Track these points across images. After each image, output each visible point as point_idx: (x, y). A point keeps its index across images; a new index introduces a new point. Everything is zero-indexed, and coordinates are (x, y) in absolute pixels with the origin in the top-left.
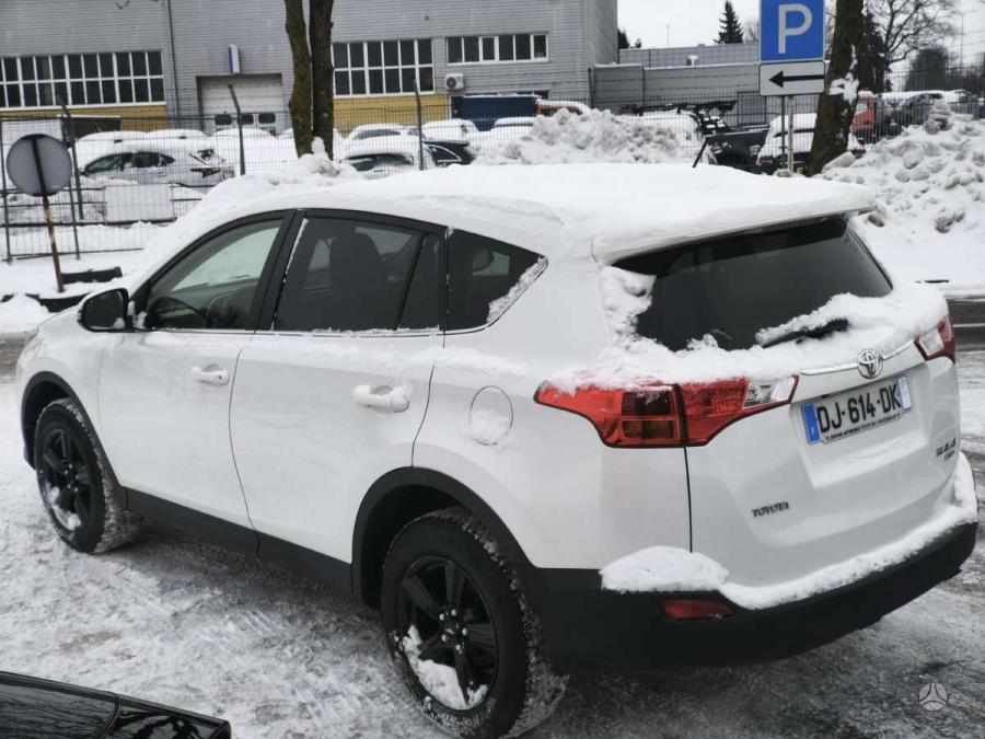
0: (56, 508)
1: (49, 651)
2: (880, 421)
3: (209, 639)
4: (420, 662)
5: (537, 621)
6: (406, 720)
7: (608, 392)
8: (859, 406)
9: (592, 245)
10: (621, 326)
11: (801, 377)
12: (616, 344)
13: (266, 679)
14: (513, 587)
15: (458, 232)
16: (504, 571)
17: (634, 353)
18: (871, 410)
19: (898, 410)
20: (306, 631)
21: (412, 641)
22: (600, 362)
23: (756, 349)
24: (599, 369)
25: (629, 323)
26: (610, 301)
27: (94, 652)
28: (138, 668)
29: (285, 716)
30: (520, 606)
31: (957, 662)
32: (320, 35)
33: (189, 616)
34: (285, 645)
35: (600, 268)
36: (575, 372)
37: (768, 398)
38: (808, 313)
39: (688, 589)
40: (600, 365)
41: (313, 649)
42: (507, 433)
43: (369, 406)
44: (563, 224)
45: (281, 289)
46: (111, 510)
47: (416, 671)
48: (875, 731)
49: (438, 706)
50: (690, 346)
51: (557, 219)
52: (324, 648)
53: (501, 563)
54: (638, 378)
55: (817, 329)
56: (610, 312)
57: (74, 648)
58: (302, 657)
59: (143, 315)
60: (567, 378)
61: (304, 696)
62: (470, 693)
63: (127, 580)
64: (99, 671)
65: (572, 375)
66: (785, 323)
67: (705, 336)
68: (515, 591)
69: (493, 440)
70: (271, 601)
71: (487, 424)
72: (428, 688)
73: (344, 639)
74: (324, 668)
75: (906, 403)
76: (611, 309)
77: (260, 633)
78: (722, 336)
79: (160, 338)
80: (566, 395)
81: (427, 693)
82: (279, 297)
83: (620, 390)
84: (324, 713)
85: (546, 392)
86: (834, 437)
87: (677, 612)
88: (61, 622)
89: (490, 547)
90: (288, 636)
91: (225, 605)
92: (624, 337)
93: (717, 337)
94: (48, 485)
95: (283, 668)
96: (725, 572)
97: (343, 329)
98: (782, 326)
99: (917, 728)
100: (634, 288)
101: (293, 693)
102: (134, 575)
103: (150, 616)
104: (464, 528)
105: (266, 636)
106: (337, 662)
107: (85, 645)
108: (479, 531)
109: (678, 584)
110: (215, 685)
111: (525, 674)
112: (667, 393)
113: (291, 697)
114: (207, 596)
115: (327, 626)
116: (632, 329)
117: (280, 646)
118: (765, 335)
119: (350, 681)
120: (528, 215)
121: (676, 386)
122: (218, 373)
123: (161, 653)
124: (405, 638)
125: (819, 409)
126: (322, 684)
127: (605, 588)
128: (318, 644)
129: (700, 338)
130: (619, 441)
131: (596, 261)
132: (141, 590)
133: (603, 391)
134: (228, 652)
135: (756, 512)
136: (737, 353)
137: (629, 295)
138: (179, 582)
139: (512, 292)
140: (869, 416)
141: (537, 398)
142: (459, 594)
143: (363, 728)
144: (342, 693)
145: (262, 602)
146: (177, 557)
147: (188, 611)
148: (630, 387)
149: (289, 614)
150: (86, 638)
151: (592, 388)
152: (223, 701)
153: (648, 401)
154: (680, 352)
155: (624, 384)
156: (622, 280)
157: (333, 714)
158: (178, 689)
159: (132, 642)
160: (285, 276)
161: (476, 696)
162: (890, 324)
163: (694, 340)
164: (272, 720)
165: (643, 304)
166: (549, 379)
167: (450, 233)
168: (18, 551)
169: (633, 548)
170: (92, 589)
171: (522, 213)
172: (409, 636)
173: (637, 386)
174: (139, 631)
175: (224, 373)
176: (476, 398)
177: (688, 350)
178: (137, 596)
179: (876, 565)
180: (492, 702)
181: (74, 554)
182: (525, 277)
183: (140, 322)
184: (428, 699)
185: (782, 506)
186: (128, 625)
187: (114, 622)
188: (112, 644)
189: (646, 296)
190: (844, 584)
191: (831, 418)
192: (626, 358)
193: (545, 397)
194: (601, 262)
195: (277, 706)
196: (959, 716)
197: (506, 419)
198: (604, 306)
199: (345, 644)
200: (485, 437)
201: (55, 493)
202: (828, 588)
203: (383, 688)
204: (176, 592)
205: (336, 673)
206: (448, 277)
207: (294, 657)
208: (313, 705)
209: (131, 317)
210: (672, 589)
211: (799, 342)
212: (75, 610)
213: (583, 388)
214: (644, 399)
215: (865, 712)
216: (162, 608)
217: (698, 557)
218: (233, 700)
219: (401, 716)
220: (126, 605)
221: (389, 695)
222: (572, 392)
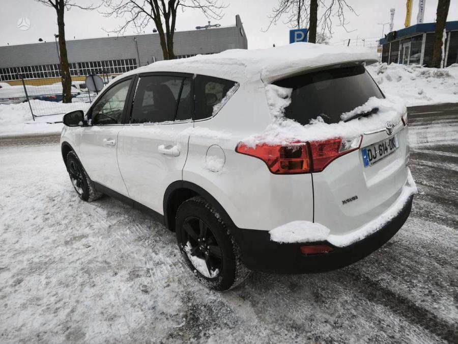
0: (76, 186)
1: (60, 245)
2: (389, 154)
3: (119, 237)
4: (191, 256)
5: (239, 248)
6: (187, 277)
7: (272, 146)
8: (382, 148)
9: (261, 74)
10: (277, 114)
11: (364, 136)
12: (275, 123)
13: (136, 256)
14: (228, 233)
15: (198, 76)
16: (224, 226)
17: (284, 127)
18: (386, 149)
19: (395, 148)
20: (154, 233)
21: (188, 248)
22: (267, 131)
23: (341, 123)
24: (267, 135)
25: (281, 112)
26: (271, 102)
27: (76, 245)
28: (90, 252)
29: (141, 275)
30: (231, 242)
31: (396, 242)
32: (170, 46)
33: (114, 227)
34: (146, 240)
35: (265, 86)
36: (255, 137)
37: (350, 147)
38: (361, 105)
39: (312, 241)
40: (267, 133)
41: (156, 241)
42: (223, 167)
43: (164, 154)
44: (246, 66)
45: (132, 107)
46: (91, 188)
47: (190, 259)
48: (377, 279)
49: (199, 274)
50: (311, 122)
51: (243, 65)
52: (160, 240)
53: (223, 223)
54: (288, 139)
55: (368, 112)
56: (272, 107)
57: (70, 243)
58: (151, 245)
59: (90, 120)
60: (251, 139)
61: (150, 265)
62: (212, 272)
63: (97, 212)
64: (75, 254)
65: (254, 138)
66: (353, 110)
67: (318, 117)
68: (229, 235)
69: (217, 170)
70: (144, 219)
71: (214, 162)
72: (195, 266)
73: (167, 236)
74: (159, 250)
75: (397, 146)
76: (272, 105)
77: (138, 234)
78: (326, 117)
79: (96, 128)
80: (251, 149)
81: (195, 269)
82: (132, 110)
83: (279, 146)
84: (156, 274)
85: (241, 147)
86: (374, 163)
87: (307, 251)
88: (69, 231)
89: (217, 216)
90: (148, 236)
91: (128, 221)
92: (279, 119)
93: (323, 117)
94: (73, 179)
95: (144, 251)
96: (329, 230)
97: (154, 122)
98: (351, 111)
99: (394, 277)
100: (282, 95)
101: (146, 263)
102: (99, 210)
103: (101, 227)
104: (206, 206)
105: (140, 235)
106: (164, 247)
107: (74, 241)
108: (213, 208)
109: (308, 239)
110: (116, 260)
111: (235, 270)
112: (304, 146)
113: (144, 265)
114: (122, 218)
115: (162, 230)
116: (282, 115)
117: (144, 240)
118: (345, 116)
119: (168, 257)
120: (230, 64)
121: (308, 143)
122: (112, 141)
123: (100, 244)
124: (186, 246)
125: (368, 151)
126: (156, 258)
127: (272, 241)
128: (158, 239)
129: (315, 118)
130: (278, 170)
131: (263, 82)
132: (101, 216)
133: (270, 146)
134: (125, 243)
135: (344, 202)
136: (333, 125)
137: (280, 98)
138: (114, 212)
139: (223, 101)
140: (386, 152)
141: (236, 150)
142: (206, 232)
143: (170, 282)
144: (164, 263)
145: (141, 220)
146: (116, 202)
147: (115, 225)
148: (284, 144)
149: (149, 225)
150: (75, 238)
151: (264, 145)
152: (118, 269)
153: (294, 151)
154: (306, 125)
155: (281, 142)
156: (277, 91)
157: (160, 275)
158: (102, 263)
159: (91, 240)
160: (133, 102)
161: (215, 273)
162: (394, 110)
163: (312, 119)
164: (135, 278)
165: (287, 102)
166: (242, 141)
167: (195, 76)
168: (64, 201)
169: (285, 221)
170: (84, 216)
171: (226, 64)
172: (187, 246)
173: (288, 143)
174: (95, 234)
175: (114, 141)
176: (208, 150)
177: (310, 124)
178: (99, 219)
179: (388, 218)
180: (221, 278)
181: (82, 202)
182: (229, 93)
183: (90, 123)
184: (195, 271)
185: (355, 198)
186: (92, 232)
187: (87, 231)
188: (84, 241)
189: (288, 98)
190: (378, 230)
191: (373, 154)
192: (280, 129)
193: (241, 149)
194: (266, 83)
195: (138, 271)
196: (407, 269)
197: (222, 160)
198: (268, 103)
199: (168, 238)
200: (213, 168)
201: (75, 182)
202: (372, 232)
203: (180, 260)
204: (112, 217)
205: (162, 253)
206: (195, 96)
207: (149, 245)
208: (152, 269)
209: (86, 121)
210: (305, 241)
211: (359, 119)
212: (75, 225)
213: (260, 145)
214: (292, 150)
215: (370, 269)
216: (105, 224)
217: (316, 225)
218: (122, 268)
219: (186, 275)
220: (94, 223)
221: (181, 263)
222: (254, 147)
